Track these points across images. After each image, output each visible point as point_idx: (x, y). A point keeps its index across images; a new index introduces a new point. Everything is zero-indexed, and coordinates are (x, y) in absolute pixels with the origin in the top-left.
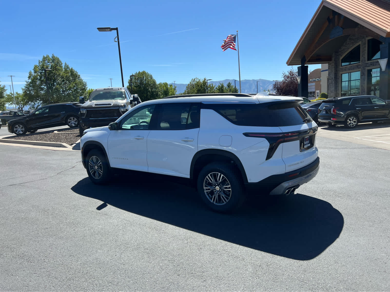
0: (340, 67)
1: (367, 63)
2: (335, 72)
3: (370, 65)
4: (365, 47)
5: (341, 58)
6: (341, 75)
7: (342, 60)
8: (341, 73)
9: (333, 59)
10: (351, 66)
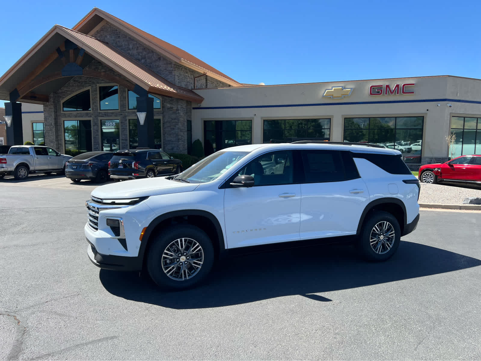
0: (62, 112)
1: (100, 113)
2: (55, 117)
3: (105, 116)
4: (96, 94)
5: (62, 101)
6: (64, 121)
7: (63, 104)
8: (63, 119)
9: (52, 100)
10: (78, 113)
